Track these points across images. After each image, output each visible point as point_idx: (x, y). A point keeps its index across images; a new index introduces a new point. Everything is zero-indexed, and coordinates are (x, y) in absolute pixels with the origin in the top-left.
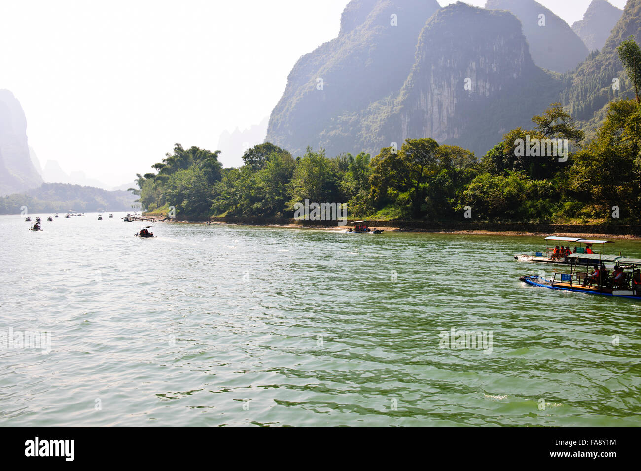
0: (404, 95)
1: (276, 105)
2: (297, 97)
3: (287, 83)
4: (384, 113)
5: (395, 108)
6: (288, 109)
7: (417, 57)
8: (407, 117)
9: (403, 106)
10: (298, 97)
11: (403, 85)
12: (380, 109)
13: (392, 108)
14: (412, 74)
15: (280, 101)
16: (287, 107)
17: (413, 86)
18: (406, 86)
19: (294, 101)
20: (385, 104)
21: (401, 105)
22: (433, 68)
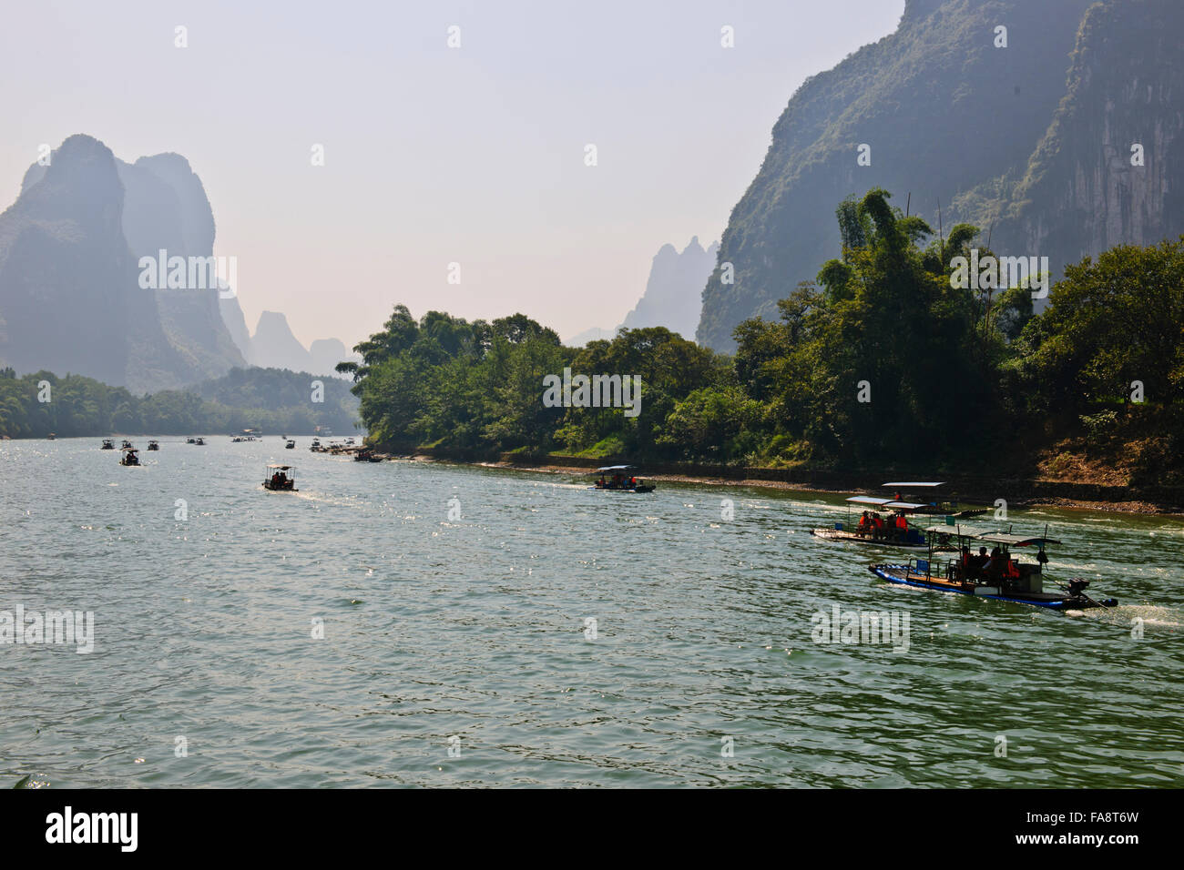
0: (1036, 172)
1: (743, 194)
2: (786, 178)
3: (771, 143)
4: (986, 217)
5: (1013, 204)
6: (765, 206)
7: (1073, 80)
8: (1040, 228)
9: (1029, 201)
10: (788, 180)
11: (1035, 149)
12: (979, 207)
13: (1006, 205)
14: (1057, 123)
15: (751, 187)
16: (762, 201)
17: (1058, 151)
18: (1042, 152)
19: (780, 186)
20: (992, 195)
21: (1027, 198)
22: (1109, 106)
